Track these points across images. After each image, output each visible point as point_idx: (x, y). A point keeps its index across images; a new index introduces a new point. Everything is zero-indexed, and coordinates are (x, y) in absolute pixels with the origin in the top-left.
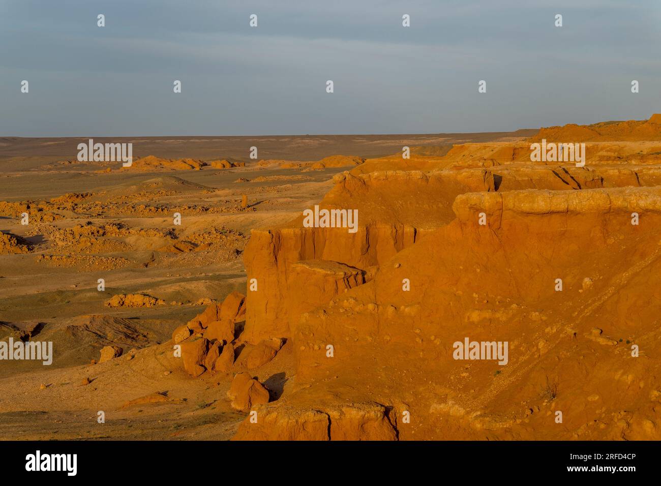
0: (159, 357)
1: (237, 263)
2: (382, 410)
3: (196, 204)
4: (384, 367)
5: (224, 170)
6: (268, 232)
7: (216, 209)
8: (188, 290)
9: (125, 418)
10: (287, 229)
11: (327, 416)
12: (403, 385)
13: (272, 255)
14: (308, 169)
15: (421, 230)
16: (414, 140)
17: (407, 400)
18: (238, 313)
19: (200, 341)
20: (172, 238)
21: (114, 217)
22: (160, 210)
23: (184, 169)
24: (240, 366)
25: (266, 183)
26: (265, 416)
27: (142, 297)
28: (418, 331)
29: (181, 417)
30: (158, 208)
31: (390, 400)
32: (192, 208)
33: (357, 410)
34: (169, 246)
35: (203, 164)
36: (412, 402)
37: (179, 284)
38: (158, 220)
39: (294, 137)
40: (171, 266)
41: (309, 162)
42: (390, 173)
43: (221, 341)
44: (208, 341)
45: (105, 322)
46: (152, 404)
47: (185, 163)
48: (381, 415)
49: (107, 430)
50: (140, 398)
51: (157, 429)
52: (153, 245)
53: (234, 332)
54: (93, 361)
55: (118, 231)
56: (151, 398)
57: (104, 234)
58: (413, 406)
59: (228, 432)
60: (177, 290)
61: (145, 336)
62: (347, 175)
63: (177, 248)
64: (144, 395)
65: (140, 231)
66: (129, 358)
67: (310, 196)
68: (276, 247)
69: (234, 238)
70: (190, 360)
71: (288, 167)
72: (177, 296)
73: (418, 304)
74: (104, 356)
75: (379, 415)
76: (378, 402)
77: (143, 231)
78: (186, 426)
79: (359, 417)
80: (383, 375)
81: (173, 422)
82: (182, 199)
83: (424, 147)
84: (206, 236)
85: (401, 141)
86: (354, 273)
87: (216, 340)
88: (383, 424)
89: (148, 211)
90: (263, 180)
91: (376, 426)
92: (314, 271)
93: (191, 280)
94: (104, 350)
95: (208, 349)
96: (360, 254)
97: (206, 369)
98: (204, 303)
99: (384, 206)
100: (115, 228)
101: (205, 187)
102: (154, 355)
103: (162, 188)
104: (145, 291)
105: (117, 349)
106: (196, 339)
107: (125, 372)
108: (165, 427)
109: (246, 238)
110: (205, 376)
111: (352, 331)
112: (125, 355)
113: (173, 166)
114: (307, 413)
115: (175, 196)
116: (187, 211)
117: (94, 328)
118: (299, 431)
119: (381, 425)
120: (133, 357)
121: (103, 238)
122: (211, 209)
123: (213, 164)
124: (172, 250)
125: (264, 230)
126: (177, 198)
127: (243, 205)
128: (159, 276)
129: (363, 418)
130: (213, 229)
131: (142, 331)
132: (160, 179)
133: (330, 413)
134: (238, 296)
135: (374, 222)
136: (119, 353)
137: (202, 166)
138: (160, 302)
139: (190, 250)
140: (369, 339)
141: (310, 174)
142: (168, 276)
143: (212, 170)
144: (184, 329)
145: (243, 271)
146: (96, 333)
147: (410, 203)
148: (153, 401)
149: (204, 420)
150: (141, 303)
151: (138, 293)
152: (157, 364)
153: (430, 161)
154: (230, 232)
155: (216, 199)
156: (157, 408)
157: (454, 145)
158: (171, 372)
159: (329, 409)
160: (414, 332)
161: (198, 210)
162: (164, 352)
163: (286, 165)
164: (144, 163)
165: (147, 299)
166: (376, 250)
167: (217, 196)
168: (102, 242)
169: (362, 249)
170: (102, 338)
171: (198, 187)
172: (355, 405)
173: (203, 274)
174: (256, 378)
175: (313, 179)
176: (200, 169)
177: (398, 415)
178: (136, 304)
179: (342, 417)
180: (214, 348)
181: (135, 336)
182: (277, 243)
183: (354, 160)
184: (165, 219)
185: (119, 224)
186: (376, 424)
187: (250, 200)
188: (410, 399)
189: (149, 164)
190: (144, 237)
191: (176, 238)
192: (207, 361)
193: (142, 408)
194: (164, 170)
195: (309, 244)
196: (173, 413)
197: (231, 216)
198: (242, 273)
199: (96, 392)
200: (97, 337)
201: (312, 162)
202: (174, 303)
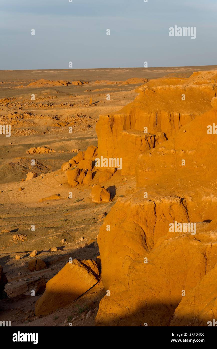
0: (55, 177)
1: (89, 131)
2: (180, 200)
3: (67, 103)
4: (179, 179)
5: (79, 86)
6: (108, 116)
7: (77, 105)
8: (66, 145)
9: (41, 207)
10: (117, 115)
11: (154, 203)
12: (189, 188)
13: (110, 127)
14: (120, 85)
15: (182, 114)
16: (172, 70)
17: (191, 195)
18: (93, 156)
19: (75, 170)
20: (56, 119)
21: (28, 110)
22: (50, 106)
23: (59, 85)
24: (95, 181)
25: (100, 92)
26: (124, 203)
27: (44, 148)
28: (195, 162)
29: (68, 206)
30: (48, 105)
31: (183, 195)
32: (65, 105)
33: (168, 199)
34: (55, 124)
35: (68, 83)
36: (193, 196)
37: (62, 142)
38: (49, 111)
39: (113, 69)
40: (57, 133)
41: (121, 81)
42: (167, 86)
43: (86, 169)
44: (79, 169)
45: (27, 161)
46: (54, 200)
47: (59, 82)
48: (179, 202)
49: (33, 212)
50: (47, 197)
51: (57, 212)
52: (47, 123)
53: (92, 165)
54: (23, 180)
55: (30, 116)
56: (53, 197)
57: (23, 118)
58: (194, 198)
59: (92, 213)
60: (61, 145)
61: (47, 168)
62: (146, 88)
63: (59, 125)
64: (49, 196)
65: (41, 116)
66: (41, 178)
67: (123, 98)
68: (112, 123)
69: (87, 119)
70: (71, 179)
71: (110, 84)
72: (61, 148)
73: (195, 150)
74: (29, 177)
75: (178, 202)
76: (177, 196)
77: (42, 116)
78: (71, 210)
79: (169, 203)
80: (179, 183)
81: (64, 209)
82: (60, 101)
83: (178, 73)
84: (73, 118)
85: (166, 70)
86: (150, 136)
87: (83, 169)
88: (180, 206)
89: (44, 106)
90: (98, 91)
91: (177, 207)
92: (131, 135)
93: (68, 140)
94: (28, 175)
95: (79, 174)
96: (153, 126)
97: (79, 183)
98: (75, 151)
99: (164, 103)
100: (28, 115)
101: (71, 94)
102: (53, 177)
103: (49, 95)
104: (46, 146)
105: (34, 174)
106: (73, 169)
107: (39, 185)
108: (61, 211)
109: (93, 119)
110: (78, 186)
111: (163, 162)
112: (39, 176)
113: (54, 84)
114: (145, 201)
115: (56, 99)
116: (63, 106)
117: (23, 163)
118: (141, 210)
119: (179, 206)
120: (43, 177)
121: (23, 120)
122: (75, 105)
123: (73, 83)
124: (57, 126)
125: (106, 115)
126: (58, 100)
127: (90, 103)
128: (51, 138)
129: (171, 203)
130: (77, 115)
131: (45, 165)
132: (48, 91)
133: (156, 201)
134: (93, 148)
135: (160, 111)
136: (36, 176)
137: (68, 84)
138: (53, 151)
139: (66, 125)
140: (172, 166)
141: (121, 87)
142: (56, 138)
143: (73, 86)
144: (67, 164)
145: (93, 135)
146: (23, 166)
147: (177, 101)
148: (54, 198)
149: (79, 207)
150: (44, 151)
151: (42, 147)
152: (55, 181)
153: (182, 80)
154: (85, 117)
155: (76, 100)
156: (56, 202)
157: (193, 72)
158: (62, 185)
159: (155, 199)
160: (193, 163)
161: (68, 106)
162: (58, 175)
163: (109, 83)
164: (39, 83)
165: (47, 150)
166: (160, 124)
167: (77, 99)
168: (22, 122)
169: (154, 124)
170: (26, 168)
171: (67, 94)
172: (167, 197)
173: (73, 137)
174: (103, 187)
175: (123, 90)
176: (67, 85)
177: (187, 202)
178: (41, 152)
179: (161, 203)
180: (82, 173)
181: (42, 168)
182: (112, 121)
183: (143, 80)
184: (53, 110)
185: (30, 113)
186: (177, 206)
187: (94, 101)
188: (192, 194)
189: (42, 83)
190: (43, 119)
191: (58, 119)
192: (79, 179)
193: (49, 202)
194: (49, 86)
195: (128, 122)
196: (64, 204)
197: (85, 109)
198: (92, 137)
199: (25, 194)
200: (24, 168)
201: (122, 81)
202: (60, 151)
